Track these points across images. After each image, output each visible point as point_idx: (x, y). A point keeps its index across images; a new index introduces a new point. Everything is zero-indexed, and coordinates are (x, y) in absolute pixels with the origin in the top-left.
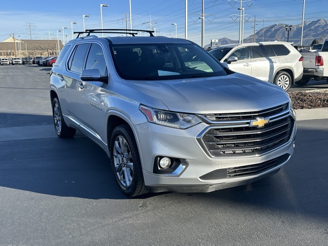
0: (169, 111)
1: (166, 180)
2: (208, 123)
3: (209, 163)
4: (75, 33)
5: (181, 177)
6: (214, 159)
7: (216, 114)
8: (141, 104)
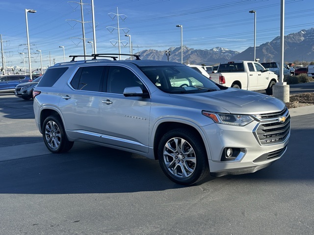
0: (231, 114)
1: (231, 165)
2: (258, 121)
3: (259, 150)
4: (70, 56)
5: (241, 162)
6: (263, 146)
7: (262, 115)
8: (202, 111)
